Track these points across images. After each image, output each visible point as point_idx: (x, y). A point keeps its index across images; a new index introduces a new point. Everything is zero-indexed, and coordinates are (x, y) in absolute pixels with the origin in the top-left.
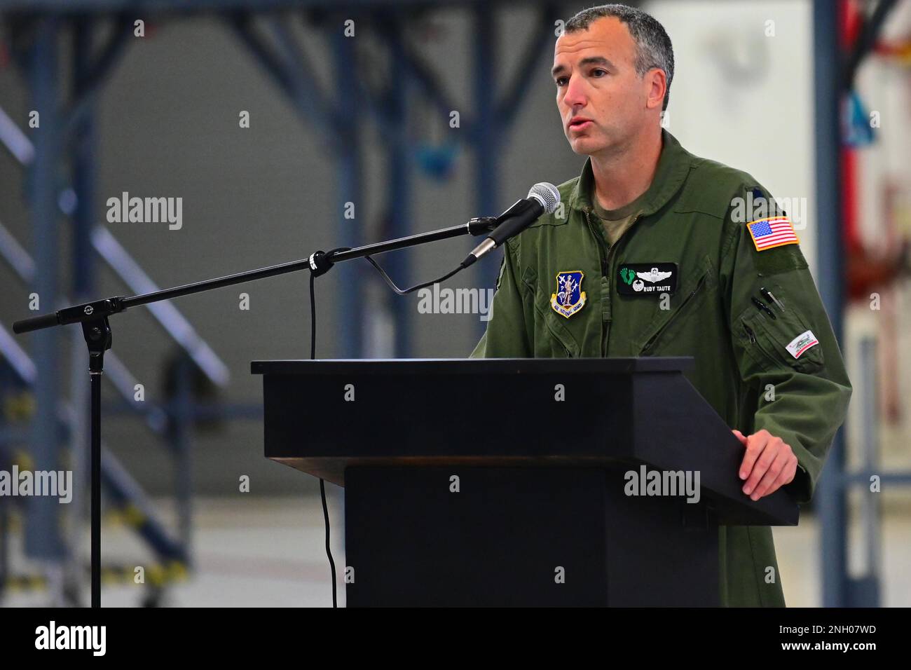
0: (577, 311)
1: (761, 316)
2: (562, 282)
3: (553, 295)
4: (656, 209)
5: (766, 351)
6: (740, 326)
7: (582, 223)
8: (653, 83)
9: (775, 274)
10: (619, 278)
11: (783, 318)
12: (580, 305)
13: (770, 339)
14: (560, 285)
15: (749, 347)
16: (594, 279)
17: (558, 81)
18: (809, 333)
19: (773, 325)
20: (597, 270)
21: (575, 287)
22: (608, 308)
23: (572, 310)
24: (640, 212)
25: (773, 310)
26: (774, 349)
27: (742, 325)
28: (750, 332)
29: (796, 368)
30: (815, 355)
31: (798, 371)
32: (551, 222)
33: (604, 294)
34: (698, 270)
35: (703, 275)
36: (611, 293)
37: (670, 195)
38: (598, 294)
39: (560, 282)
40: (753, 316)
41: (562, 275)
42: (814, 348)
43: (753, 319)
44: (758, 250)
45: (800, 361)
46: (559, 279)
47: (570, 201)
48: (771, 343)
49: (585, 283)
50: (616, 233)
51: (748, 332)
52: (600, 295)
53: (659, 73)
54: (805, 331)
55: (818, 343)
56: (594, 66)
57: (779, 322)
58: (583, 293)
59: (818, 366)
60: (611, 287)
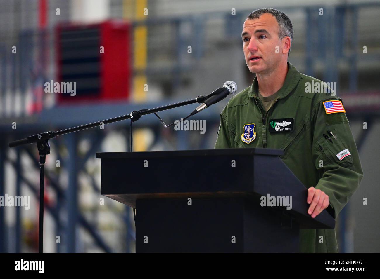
0: (252, 140)
1: (326, 142)
2: (246, 129)
3: (242, 135)
4: (285, 96)
5: (328, 157)
6: (317, 146)
7: (254, 103)
8: (285, 43)
9: (334, 124)
10: (270, 125)
11: (336, 143)
12: (254, 138)
13: (330, 151)
14: (245, 130)
15: (321, 155)
16: (259, 127)
17: (244, 40)
18: (347, 150)
19: (332, 146)
20: (260, 123)
21: (251, 130)
22: (265, 138)
23: (250, 140)
24: (279, 97)
25: (332, 140)
26: (332, 156)
27: (318, 145)
28: (321, 148)
29: (340, 165)
30: (349, 159)
31: (341, 166)
32: (241, 104)
33: (264, 133)
34: (303, 121)
35: (305, 123)
36: (266, 132)
37: (291, 90)
38: (261, 133)
39: (245, 129)
40: (323, 142)
41: (246, 126)
42: (348, 157)
43: (323, 143)
44: (327, 113)
45: (342, 161)
46: (245, 128)
47: (248, 94)
48: (330, 153)
49: (256, 128)
50: (268, 107)
51: (320, 148)
52: (262, 133)
53: (288, 39)
54: (345, 149)
55: (350, 154)
56: (261, 33)
57: (334, 144)
58: (255, 133)
59: (350, 164)
60: (266, 129)
